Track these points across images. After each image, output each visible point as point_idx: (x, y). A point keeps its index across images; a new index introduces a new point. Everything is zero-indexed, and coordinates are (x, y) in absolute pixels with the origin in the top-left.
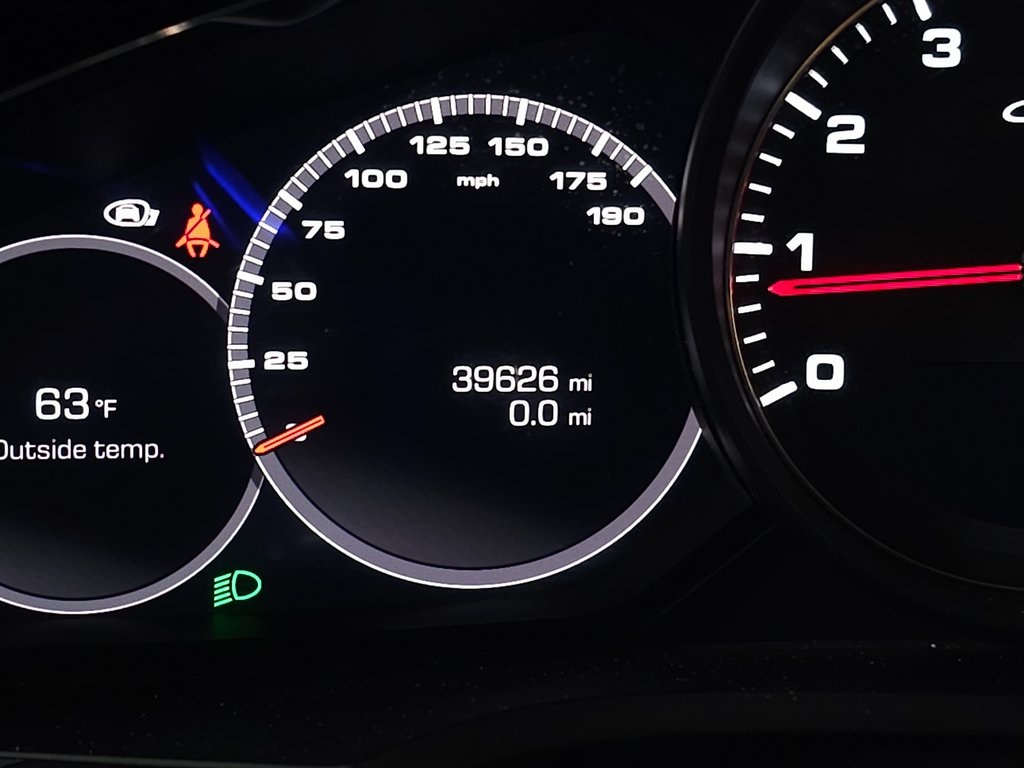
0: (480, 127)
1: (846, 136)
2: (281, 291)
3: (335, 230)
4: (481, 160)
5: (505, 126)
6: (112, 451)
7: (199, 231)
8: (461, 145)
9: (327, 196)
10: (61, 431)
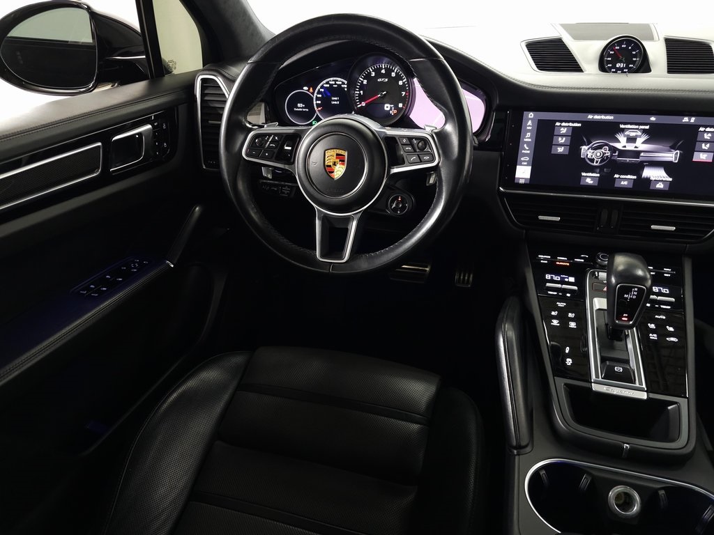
0: (335, 81)
1: (365, 82)
2: (318, 96)
3: (323, 90)
4: (335, 84)
5: (337, 81)
6: (304, 110)
7: (311, 90)
8: (334, 83)
9: (322, 87)
10: (300, 108)
